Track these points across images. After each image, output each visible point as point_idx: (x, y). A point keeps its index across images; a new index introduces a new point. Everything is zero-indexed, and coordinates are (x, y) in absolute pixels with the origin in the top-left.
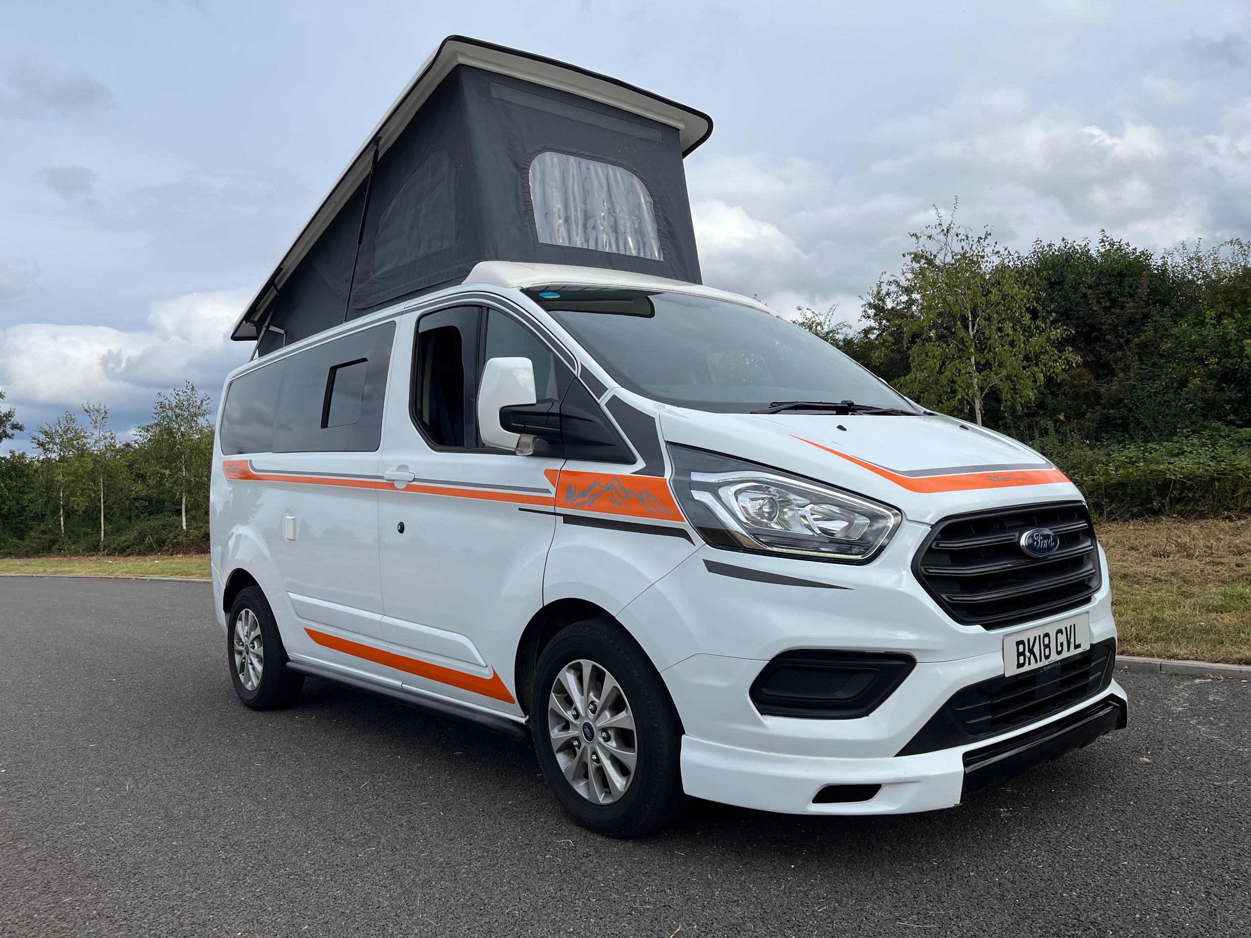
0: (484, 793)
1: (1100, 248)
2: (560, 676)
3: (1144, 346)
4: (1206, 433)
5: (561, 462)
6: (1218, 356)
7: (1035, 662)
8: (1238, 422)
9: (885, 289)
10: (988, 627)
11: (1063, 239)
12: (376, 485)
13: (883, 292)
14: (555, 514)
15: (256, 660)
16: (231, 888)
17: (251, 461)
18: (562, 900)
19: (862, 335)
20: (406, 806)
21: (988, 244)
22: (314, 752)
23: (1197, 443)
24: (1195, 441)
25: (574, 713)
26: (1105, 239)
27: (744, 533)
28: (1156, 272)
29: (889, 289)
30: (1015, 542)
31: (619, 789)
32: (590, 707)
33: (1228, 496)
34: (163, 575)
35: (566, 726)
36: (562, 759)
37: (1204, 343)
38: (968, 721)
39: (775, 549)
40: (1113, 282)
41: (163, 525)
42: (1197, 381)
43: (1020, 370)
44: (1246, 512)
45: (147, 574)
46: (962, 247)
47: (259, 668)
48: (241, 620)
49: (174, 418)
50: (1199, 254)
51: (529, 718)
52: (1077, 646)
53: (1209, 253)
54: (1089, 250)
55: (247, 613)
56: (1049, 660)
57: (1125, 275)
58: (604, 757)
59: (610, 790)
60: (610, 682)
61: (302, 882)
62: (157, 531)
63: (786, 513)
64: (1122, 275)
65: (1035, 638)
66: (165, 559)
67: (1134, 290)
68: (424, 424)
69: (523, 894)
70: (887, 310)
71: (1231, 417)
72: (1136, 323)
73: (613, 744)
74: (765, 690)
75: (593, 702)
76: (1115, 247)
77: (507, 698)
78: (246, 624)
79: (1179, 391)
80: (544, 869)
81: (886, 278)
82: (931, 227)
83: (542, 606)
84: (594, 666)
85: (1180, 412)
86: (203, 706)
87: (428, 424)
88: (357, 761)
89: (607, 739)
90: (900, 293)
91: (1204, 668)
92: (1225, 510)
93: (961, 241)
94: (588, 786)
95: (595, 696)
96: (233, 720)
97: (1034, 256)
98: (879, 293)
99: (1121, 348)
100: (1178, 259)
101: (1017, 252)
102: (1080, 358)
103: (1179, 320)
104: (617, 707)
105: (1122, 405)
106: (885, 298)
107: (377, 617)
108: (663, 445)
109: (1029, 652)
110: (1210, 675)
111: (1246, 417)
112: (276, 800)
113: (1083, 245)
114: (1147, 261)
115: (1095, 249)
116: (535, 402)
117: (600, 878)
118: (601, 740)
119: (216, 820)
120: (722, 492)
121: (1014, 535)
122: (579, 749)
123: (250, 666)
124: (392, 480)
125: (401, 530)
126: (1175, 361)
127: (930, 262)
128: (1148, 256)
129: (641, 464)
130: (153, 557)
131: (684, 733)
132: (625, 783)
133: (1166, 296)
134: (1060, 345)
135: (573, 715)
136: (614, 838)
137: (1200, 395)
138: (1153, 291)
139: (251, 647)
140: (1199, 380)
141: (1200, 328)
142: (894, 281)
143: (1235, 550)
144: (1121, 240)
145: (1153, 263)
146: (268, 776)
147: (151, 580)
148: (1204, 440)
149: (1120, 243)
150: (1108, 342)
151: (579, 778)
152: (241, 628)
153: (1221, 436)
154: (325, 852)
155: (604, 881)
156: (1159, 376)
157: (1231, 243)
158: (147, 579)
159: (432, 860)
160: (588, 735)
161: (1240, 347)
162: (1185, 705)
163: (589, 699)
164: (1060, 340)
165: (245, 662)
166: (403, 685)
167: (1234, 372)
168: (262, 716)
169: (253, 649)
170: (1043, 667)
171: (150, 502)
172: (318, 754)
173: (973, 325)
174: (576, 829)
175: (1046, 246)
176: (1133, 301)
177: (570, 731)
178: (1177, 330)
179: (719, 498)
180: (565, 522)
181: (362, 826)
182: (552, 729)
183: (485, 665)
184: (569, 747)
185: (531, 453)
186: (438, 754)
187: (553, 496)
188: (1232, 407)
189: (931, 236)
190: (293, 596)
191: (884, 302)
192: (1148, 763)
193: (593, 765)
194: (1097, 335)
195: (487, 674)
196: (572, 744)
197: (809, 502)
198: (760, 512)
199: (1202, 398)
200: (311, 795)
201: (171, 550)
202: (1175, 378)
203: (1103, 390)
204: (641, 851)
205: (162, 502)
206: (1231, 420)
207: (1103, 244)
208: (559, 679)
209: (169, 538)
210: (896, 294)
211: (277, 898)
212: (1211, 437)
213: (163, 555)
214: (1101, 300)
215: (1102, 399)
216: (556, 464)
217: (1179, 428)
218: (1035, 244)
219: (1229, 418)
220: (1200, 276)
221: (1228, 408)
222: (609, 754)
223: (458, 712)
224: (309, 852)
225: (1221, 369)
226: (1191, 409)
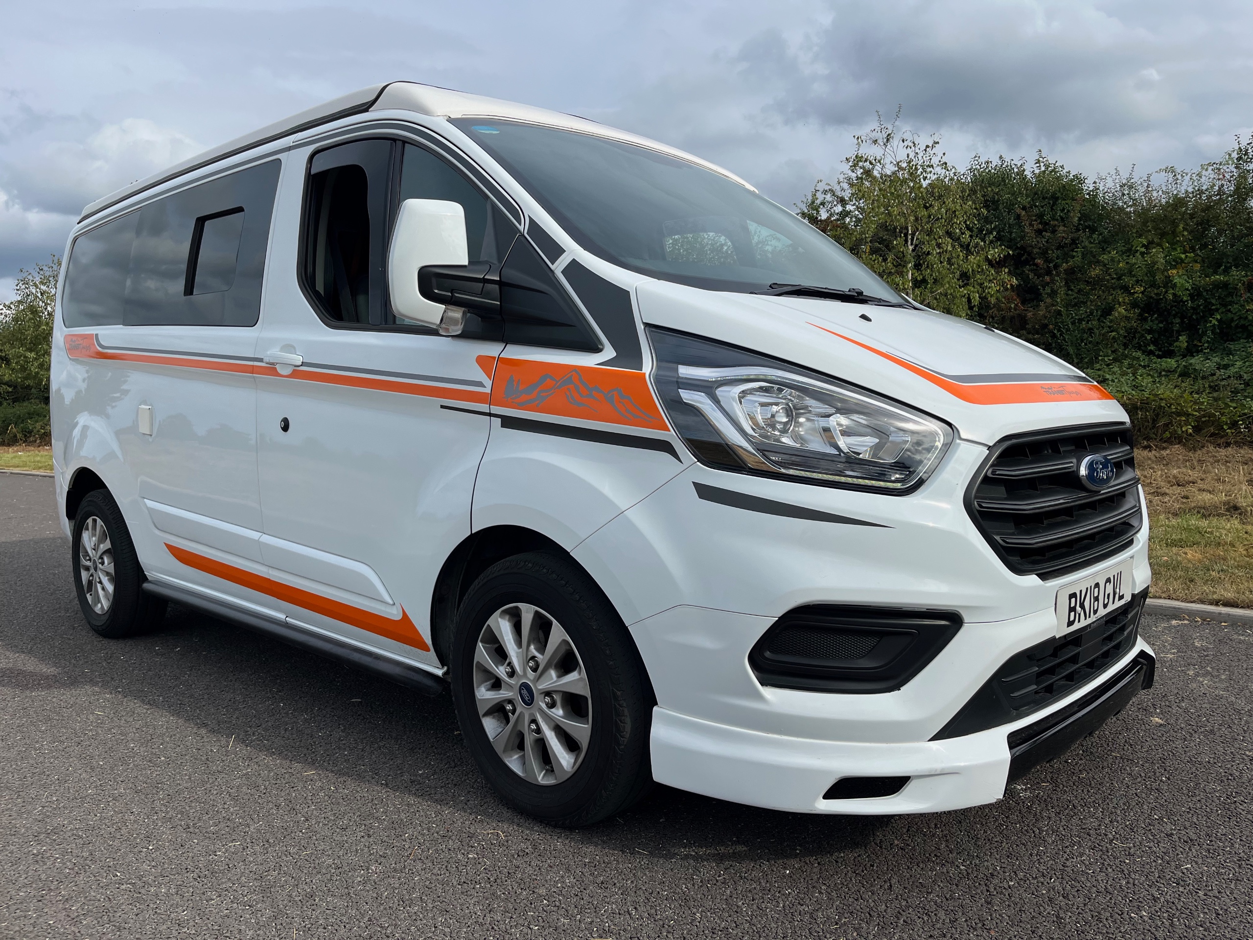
0: (387, 758)
1: (1035, 169)
2: (491, 622)
3: (1071, 272)
4: (1126, 362)
5: (500, 346)
6: (1144, 285)
7: (1084, 618)
8: (1157, 353)
9: (820, 197)
10: (1043, 577)
11: (1001, 157)
12: (253, 370)
13: (818, 202)
14: (490, 415)
15: (107, 578)
16: (36, 904)
17: (97, 335)
18: (493, 928)
19: (791, 249)
20: (287, 776)
21: (934, 154)
22: (173, 697)
23: (1119, 372)
24: (1116, 369)
25: (509, 669)
26: (1041, 159)
27: (750, 449)
28: (1088, 197)
29: (825, 198)
30: (1074, 471)
31: (565, 768)
32: (530, 664)
33: (1148, 425)
34: (25, 469)
35: (497, 684)
36: (490, 726)
37: (1130, 273)
38: (1013, 693)
39: (791, 472)
40: (1046, 205)
41: (29, 414)
42: (1122, 310)
43: (956, 288)
44: (1165, 442)
45: (7, 467)
46: (908, 154)
47: (110, 588)
48: (87, 529)
49: (39, 295)
50: (1132, 181)
51: (448, 669)
52: (1121, 597)
53: (1142, 180)
54: (1024, 170)
55: (95, 521)
56: (1096, 615)
57: (1057, 198)
58: (547, 727)
59: (552, 767)
60: (558, 634)
61: (136, 895)
62: (23, 420)
63: (801, 425)
64: (1055, 198)
65: (1087, 589)
66: (29, 451)
67: (1065, 214)
68: (317, 293)
69: (440, 919)
70: (821, 220)
71: (1152, 347)
72: (1067, 248)
73: (558, 712)
74: (768, 654)
75: (533, 658)
76: (1050, 168)
77: (419, 644)
78: (94, 535)
79: (1102, 319)
80: (467, 876)
81: (822, 187)
82: (876, 130)
83: (469, 534)
84: (537, 613)
85: (1102, 341)
86: (43, 630)
87: (322, 293)
88: (227, 710)
89: (552, 705)
90: (835, 203)
91: (1179, 608)
92: (1144, 439)
93: (907, 148)
94: (523, 760)
95: (537, 650)
96: (77, 650)
97: (971, 172)
98: (813, 202)
99: (1049, 272)
100: (1110, 184)
101: (953, 167)
102: (1014, 280)
103: (1107, 248)
104: (566, 664)
105: (1046, 330)
106: (819, 207)
107: (254, 535)
108: (640, 328)
109: (1080, 607)
110: (1186, 616)
111: (1164, 347)
112: (116, 765)
113: (1019, 166)
114: (1080, 186)
115: (1030, 170)
116: (467, 263)
117: (542, 891)
118: (544, 706)
119: (33, 792)
120: (720, 392)
121: (1072, 462)
122: (513, 714)
123: (99, 585)
124: (273, 364)
125: (286, 428)
126: (1101, 288)
127: (868, 173)
128: (1082, 180)
129: (609, 353)
130: (18, 447)
131: (656, 704)
132: (573, 761)
133: (1095, 222)
134: (996, 264)
135: (507, 673)
136: (555, 826)
137: (1122, 324)
138: (1084, 217)
139: (100, 563)
140: (1124, 309)
141: (1128, 256)
142: (830, 190)
143: (1174, 481)
144: (1056, 162)
145: (1086, 188)
146: (110, 730)
147: (11, 473)
148: (1125, 369)
149: (1055, 165)
150: (1037, 265)
151: (512, 750)
152: (88, 540)
153: (1140, 365)
154: (172, 848)
155: (548, 897)
156: (1085, 303)
157: (1166, 171)
158: (6, 473)
159: (317, 862)
160: (527, 699)
161: (1166, 277)
162: (1173, 651)
163: (529, 653)
164: (997, 260)
165: (93, 580)
166: (287, 619)
167: (1158, 301)
168: (114, 646)
169: (102, 565)
170: (1090, 624)
171: (15, 387)
172: (178, 699)
173: (912, 240)
174: (506, 813)
175: (983, 163)
176: (1064, 226)
177: (501, 692)
178: (1105, 257)
179: (716, 401)
180: (504, 425)
181: (226, 806)
182: (478, 687)
183: (391, 602)
184: (499, 710)
185: (459, 332)
186: (331, 702)
187: (488, 390)
188: (1153, 337)
189: (876, 141)
190: (150, 503)
191: (818, 212)
192: (1161, 725)
193: (531, 736)
194: (1027, 258)
195: (395, 614)
196: (504, 708)
197: (833, 410)
198: (771, 422)
199: (1125, 327)
200: (163, 759)
201: (38, 441)
202: (1099, 306)
203: (1030, 315)
204: (592, 848)
205: (29, 387)
206: (1151, 350)
207: (1038, 165)
208: (488, 625)
209: (35, 428)
210: (830, 204)
211: (99, 922)
212: (1130, 366)
213: (29, 446)
214: (1033, 223)
215: (1028, 324)
216: (493, 350)
217: (1101, 356)
218: (973, 160)
219: (1149, 348)
220: (1130, 203)
221: (1149, 337)
222: (553, 724)
223: (356, 657)
224: (151, 848)
225: (1145, 299)
226: (1114, 338)
